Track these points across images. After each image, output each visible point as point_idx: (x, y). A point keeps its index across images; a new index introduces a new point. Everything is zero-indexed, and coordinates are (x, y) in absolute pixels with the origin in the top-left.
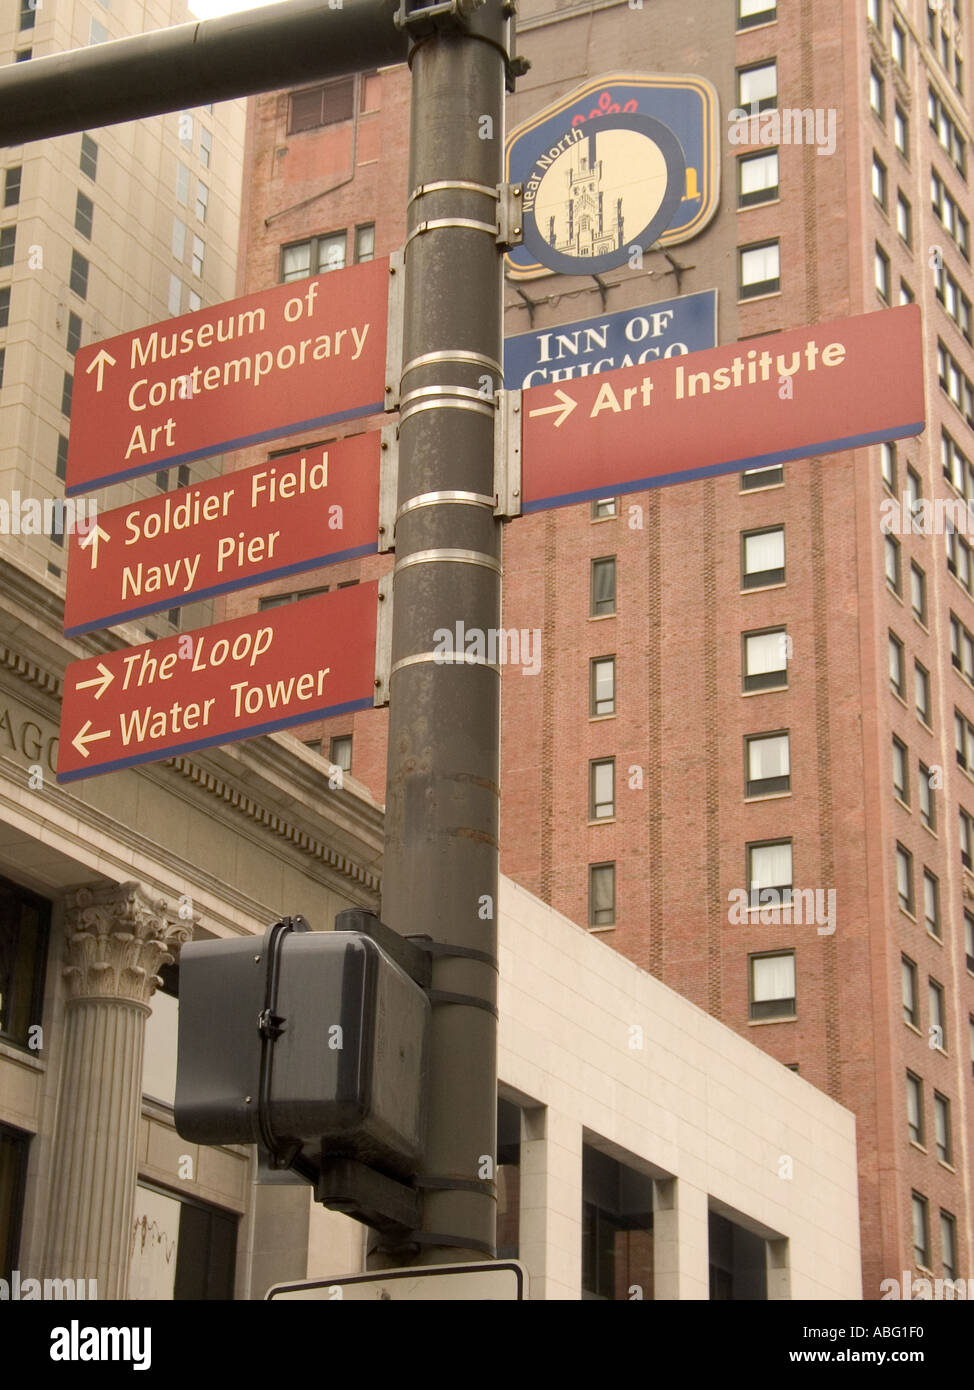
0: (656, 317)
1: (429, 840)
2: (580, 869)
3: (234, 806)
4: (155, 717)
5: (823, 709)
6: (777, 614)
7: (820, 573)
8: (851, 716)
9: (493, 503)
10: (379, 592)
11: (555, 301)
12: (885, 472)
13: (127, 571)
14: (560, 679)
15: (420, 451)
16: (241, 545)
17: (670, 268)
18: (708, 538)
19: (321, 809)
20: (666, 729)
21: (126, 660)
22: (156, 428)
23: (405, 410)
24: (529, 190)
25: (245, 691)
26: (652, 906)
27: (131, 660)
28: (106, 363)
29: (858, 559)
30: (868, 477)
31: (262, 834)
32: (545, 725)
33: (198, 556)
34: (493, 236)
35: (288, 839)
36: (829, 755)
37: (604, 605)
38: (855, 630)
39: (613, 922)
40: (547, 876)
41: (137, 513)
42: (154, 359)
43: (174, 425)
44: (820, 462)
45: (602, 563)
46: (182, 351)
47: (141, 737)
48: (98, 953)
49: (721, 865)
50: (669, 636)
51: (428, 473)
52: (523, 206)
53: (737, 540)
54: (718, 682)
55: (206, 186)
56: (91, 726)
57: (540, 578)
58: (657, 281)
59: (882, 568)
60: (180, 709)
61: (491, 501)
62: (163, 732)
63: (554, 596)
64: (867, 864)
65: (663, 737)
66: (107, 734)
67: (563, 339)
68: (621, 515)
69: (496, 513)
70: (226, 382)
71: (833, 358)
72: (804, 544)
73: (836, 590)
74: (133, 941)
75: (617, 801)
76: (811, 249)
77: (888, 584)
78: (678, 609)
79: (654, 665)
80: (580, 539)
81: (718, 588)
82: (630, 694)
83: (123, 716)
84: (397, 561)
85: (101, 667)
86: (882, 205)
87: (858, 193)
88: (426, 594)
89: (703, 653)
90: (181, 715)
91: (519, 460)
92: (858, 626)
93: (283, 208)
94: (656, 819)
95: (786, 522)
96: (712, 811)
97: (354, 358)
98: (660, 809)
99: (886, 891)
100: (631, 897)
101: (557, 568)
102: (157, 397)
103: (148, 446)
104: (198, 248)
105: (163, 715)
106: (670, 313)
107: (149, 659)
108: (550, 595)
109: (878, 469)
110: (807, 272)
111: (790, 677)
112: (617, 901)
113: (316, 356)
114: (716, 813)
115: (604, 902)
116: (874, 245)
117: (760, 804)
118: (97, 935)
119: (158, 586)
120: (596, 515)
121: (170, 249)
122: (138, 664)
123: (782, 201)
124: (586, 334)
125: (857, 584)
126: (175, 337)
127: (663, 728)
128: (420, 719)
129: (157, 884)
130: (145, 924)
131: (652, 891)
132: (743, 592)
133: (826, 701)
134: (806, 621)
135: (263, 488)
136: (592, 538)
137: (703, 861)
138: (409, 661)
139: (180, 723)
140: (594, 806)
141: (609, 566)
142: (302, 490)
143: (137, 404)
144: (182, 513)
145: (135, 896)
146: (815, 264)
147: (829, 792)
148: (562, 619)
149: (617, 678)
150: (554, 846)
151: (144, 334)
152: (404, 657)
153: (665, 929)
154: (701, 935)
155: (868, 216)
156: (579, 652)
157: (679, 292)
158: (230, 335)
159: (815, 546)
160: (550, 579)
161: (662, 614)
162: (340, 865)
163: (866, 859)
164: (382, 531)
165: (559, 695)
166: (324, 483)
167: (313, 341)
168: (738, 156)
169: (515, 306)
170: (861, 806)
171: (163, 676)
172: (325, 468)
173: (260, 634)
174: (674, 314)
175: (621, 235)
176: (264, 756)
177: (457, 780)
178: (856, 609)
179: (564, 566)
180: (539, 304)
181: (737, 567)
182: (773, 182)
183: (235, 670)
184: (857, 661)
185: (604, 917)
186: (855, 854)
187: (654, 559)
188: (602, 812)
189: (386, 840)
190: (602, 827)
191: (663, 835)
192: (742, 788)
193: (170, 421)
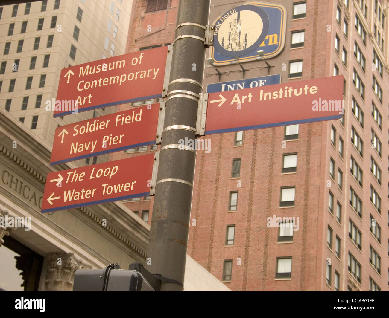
0: (261, 81)
1: (164, 242)
2: (221, 261)
3: (107, 230)
4: (76, 193)
5: (305, 215)
6: (293, 182)
7: (308, 170)
8: (315, 218)
9: (195, 131)
10: (155, 157)
11: (228, 73)
12: (332, 138)
13: (73, 145)
14: (219, 197)
15: (172, 111)
16: (111, 138)
17: (266, 66)
18: (272, 155)
19: (136, 234)
20: (253, 217)
21: (68, 173)
22: (86, 97)
23: (168, 97)
24: (217, 28)
25: (107, 187)
26: (244, 276)
27: (69, 173)
28: (71, 74)
29: (321, 166)
30: (326, 139)
31: (116, 240)
32: (213, 212)
33: (96, 141)
34: (203, 42)
35: (124, 243)
36: (306, 230)
37: (237, 174)
38: (318, 189)
39: (230, 280)
40: (210, 263)
41: (78, 126)
42: (87, 74)
43: (92, 96)
44: (311, 133)
45: (236, 160)
46: (97, 72)
47: (70, 200)
48: (57, 276)
49: (268, 264)
50: (256, 186)
51: (174, 118)
52: (214, 33)
53: (281, 156)
54: (272, 203)
55: (117, 27)
56: (54, 195)
57: (216, 164)
58: (262, 70)
59: (329, 170)
60: (84, 191)
61: (195, 130)
62: (78, 198)
63: (220, 170)
64: (316, 268)
65: (252, 219)
66: (59, 198)
67: (229, 86)
68: (244, 145)
69: (197, 134)
70: (110, 83)
71: (313, 91)
72: (304, 160)
73: (313, 176)
74: (70, 273)
75: (235, 239)
76: (313, 64)
77: (330, 175)
78: (260, 178)
79: (251, 196)
80: (230, 152)
81: (274, 172)
82: (242, 204)
83: (65, 192)
84: (162, 147)
85: (59, 175)
86: (338, 51)
87: (330, 47)
88: (170, 159)
89: (267, 193)
90: (84, 193)
91: (205, 117)
92: (319, 188)
93: (141, 36)
94: (247, 246)
95: (298, 152)
96: (266, 245)
97: (153, 79)
98: (249, 243)
99: (322, 277)
100: (237, 272)
101: (221, 161)
102: (87, 87)
103: (82, 103)
104: (113, 47)
105: (78, 193)
106: (265, 80)
107: (76, 174)
108: (218, 169)
109: (330, 137)
110: (311, 71)
111: (295, 203)
112: (232, 273)
113: (141, 77)
114: (268, 246)
115: (228, 273)
116: (334, 64)
117: (283, 245)
118: (58, 269)
119: (82, 150)
120: (236, 144)
121: (103, 47)
122: (72, 175)
123: (305, 47)
124: (237, 85)
125: (320, 175)
126: (95, 67)
127: (252, 216)
128: (165, 201)
129: (79, 254)
130: (74, 267)
131: (244, 271)
132: (282, 174)
133: (306, 212)
134: (302, 185)
135: (120, 120)
136: (234, 152)
137: (262, 262)
138: (162, 181)
139: (84, 196)
140: (227, 241)
141: (239, 162)
142: (133, 121)
143: (80, 88)
144: (93, 127)
145: (72, 258)
146: (314, 69)
147: (306, 242)
148: (222, 178)
149: (238, 199)
150: (213, 253)
151: (84, 66)
152: (161, 179)
153: (247, 284)
154: (259, 287)
155: (333, 55)
156: (226, 189)
157: (269, 74)
158: (113, 68)
159: (307, 161)
160: (219, 164)
161: (255, 179)
162: (141, 253)
163: (316, 266)
164: (158, 137)
165: (219, 202)
166: (140, 119)
167: (140, 72)
168: (291, 31)
169: (214, 74)
170: (316, 248)
171: (80, 180)
172: (140, 115)
173: (114, 168)
174: (267, 81)
175: (246, 45)
176: (119, 214)
177: (175, 222)
178: (319, 182)
179: (224, 160)
180: (222, 74)
181: (281, 165)
182: (302, 41)
183: (104, 180)
184: (318, 200)
185: (228, 278)
186: (313, 264)
187: (254, 160)
188: (229, 243)
189: (150, 241)
190: (229, 248)
191: (249, 252)
192: (277, 238)
193: (90, 95)
